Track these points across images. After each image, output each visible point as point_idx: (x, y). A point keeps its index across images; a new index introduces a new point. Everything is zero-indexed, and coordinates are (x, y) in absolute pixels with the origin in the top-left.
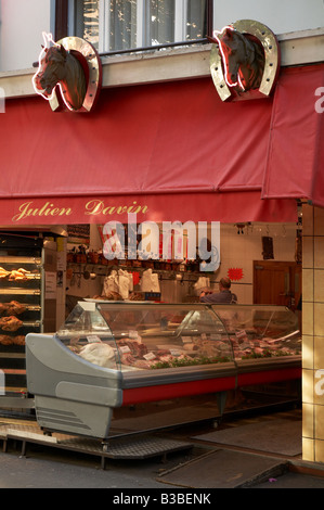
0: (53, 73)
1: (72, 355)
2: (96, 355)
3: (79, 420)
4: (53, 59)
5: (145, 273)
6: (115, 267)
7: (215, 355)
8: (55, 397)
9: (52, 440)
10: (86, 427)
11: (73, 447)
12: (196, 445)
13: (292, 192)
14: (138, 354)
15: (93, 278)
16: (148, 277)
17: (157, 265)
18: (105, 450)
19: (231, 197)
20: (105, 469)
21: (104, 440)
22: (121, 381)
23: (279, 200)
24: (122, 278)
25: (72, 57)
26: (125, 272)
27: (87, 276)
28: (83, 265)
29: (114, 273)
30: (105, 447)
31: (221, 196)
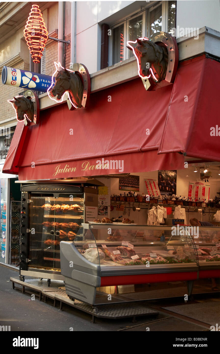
0: (61, 86)
1: (79, 255)
2: (90, 255)
3: (81, 292)
4: (60, 77)
5: (176, 208)
6: (155, 204)
7: (184, 258)
8: (71, 278)
9: (71, 302)
10: (85, 297)
11: (81, 308)
12: (160, 312)
13: (175, 148)
14: (128, 255)
15: (139, 211)
16: (178, 210)
17: (185, 203)
18: (94, 312)
19: (149, 154)
20: (94, 322)
21: (93, 305)
22: (99, 272)
23: (174, 153)
24: (159, 211)
25: (76, 76)
26: (162, 208)
27: (134, 209)
28: (131, 203)
29: (154, 208)
30: (94, 310)
31: (143, 154)
